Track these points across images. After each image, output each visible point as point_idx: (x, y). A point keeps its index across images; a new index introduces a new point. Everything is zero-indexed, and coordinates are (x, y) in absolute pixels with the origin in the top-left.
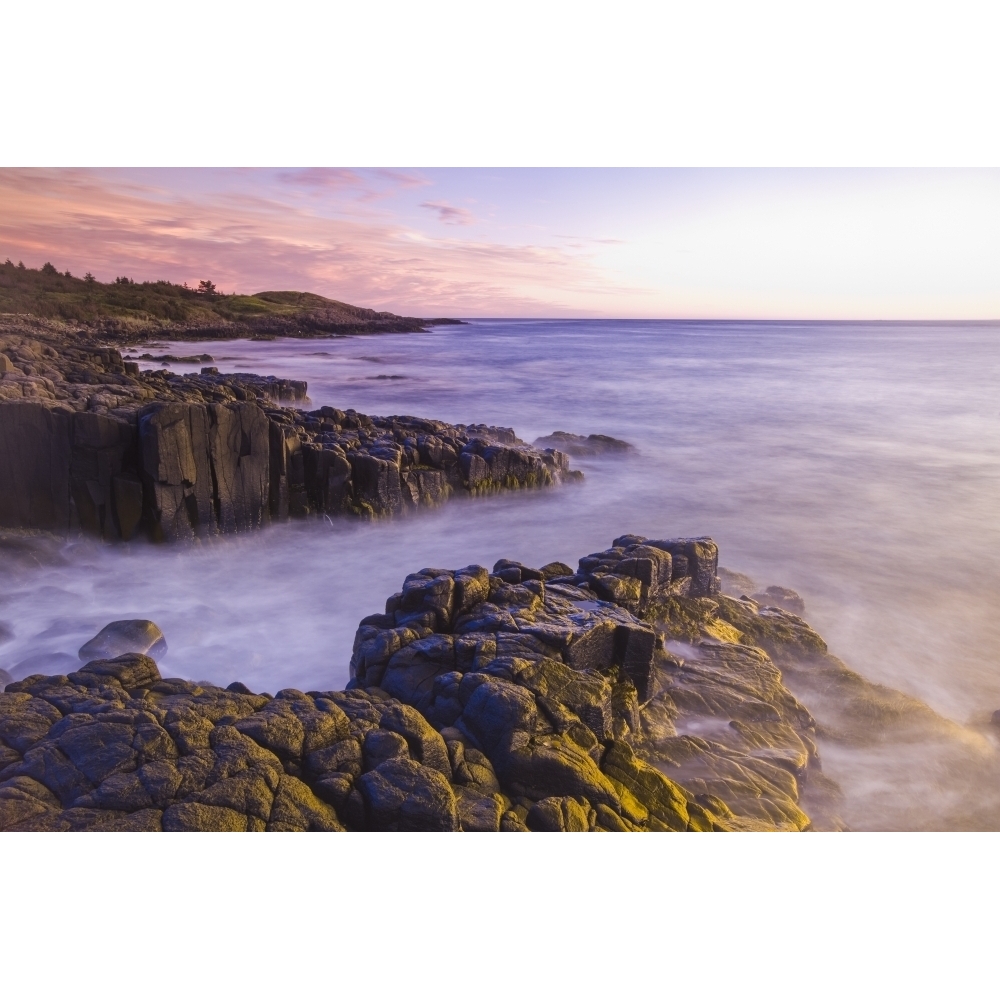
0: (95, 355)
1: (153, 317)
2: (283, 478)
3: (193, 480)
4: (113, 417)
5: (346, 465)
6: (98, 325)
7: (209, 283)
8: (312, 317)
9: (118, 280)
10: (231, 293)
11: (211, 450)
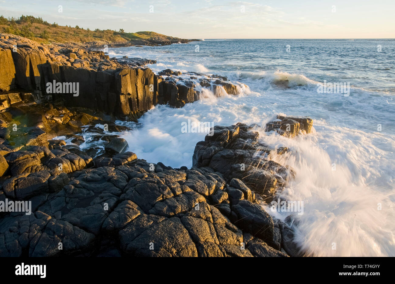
0: (97, 53)
1: (106, 40)
2: (157, 92)
3: (131, 93)
4: (107, 73)
5: (177, 88)
6: (91, 44)
7: (122, 29)
8: (154, 39)
9: (96, 29)
10: (129, 33)
11: (136, 84)
